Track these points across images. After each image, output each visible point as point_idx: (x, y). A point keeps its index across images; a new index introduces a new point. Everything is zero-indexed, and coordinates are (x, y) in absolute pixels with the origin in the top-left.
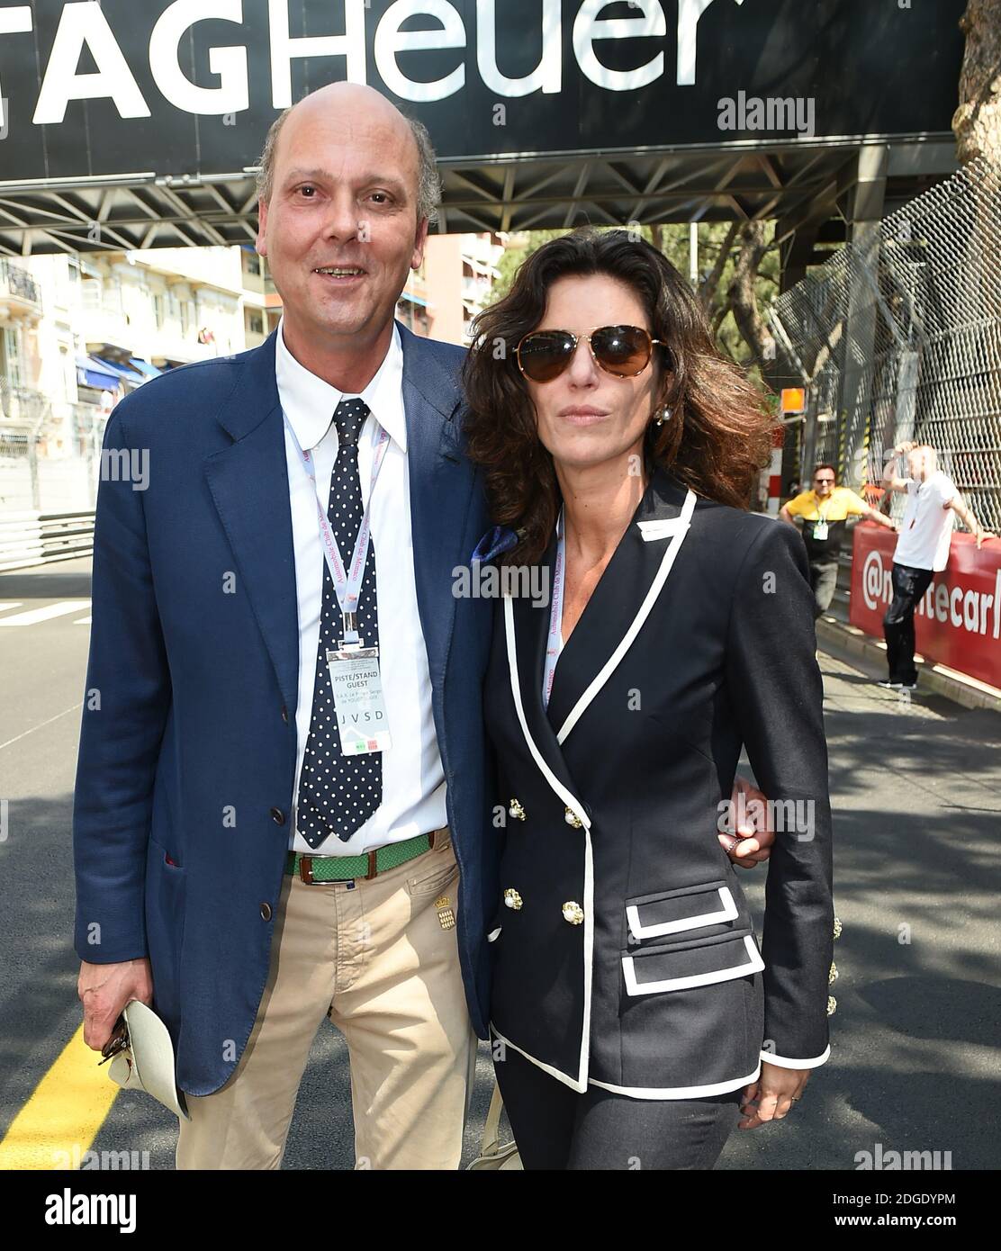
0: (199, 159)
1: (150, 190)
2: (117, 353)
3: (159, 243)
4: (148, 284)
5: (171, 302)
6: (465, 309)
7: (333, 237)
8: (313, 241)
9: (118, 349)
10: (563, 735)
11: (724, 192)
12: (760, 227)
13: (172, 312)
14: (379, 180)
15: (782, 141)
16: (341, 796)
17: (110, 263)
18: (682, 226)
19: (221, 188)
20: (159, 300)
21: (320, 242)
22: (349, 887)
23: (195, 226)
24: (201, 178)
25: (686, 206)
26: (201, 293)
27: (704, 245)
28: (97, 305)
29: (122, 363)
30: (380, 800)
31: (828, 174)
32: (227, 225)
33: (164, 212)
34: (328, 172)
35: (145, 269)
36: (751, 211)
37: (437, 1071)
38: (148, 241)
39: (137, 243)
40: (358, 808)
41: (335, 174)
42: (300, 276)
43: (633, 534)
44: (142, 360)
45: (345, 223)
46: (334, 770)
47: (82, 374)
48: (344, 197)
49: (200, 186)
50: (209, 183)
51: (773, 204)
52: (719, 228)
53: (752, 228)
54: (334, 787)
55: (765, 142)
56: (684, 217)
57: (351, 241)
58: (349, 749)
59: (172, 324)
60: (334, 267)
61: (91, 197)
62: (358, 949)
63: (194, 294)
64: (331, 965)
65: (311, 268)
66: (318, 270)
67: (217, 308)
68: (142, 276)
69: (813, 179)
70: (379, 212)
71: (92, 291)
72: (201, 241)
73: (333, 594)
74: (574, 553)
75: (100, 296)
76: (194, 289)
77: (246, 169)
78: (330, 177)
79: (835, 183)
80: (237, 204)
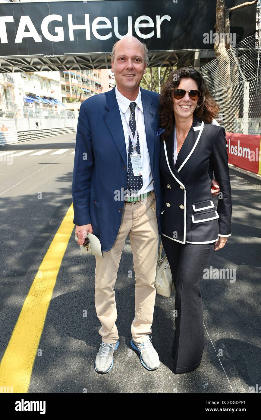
0: (53, 51)
1: (42, 58)
2: (33, 95)
3: (44, 70)
4: (39, 79)
5: (44, 83)
6: (110, 85)
7: (128, 69)
8: (123, 69)
9: (33, 94)
10: (179, 171)
11: (167, 60)
12: (173, 68)
13: (45, 86)
14: (137, 56)
15: (179, 50)
16: (135, 185)
17: (30, 74)
18: (156, 68)
19: (58, 58)
20: (42, 83)
21: (125, 70)
22: (134, 203)
23: (52, 66)
24: (54, 56)
25: (159, 63)
26: (51, 81)
27: (161, 72)
28: (28, 84)
29: (33, 97)
30: (142, 185)
31: (188, 57)
32: (59, 66)
33: (45, 63)
34: (126, 55)
35: (38, 76)
36: (172, 65)
37: (153, 242)
38: (42, 70)
39: (39, 70)
40: (138, 187)
41: (128, 56)
42: (121, 76)
43: (192, 129)
44: (38, 96)
45: (130, 66)
46: (133, 179)
47: (25, 99)
48: (130, 60)
49: (54, 58)
50: (56, 57)
51: (176, 64)
52: (163, 68)
53: (172, 68)
54: (133, 183)
55: (175, 50)
56: (158, 66)
57: (132, 69)
58: (135, 175)
59: (45, 88)
60: (128, 75)
61: (28, 60)
62: (137, 217)
63: (49, 82)
64: (131, 220)
65: (123, 75)
66: (124, 75)
67: (55, 85)
68: (37, 78)
69: (186, 58)
70: (136, 63)
71: (26, 81)
72: (53, 70)
73: (131, 143)
74: (178, 134)
75: (28, 82)
76: (49, 81)
77: (64, 54)
78: (127, 56)
79: (190, 59)
80: (62, 62)
